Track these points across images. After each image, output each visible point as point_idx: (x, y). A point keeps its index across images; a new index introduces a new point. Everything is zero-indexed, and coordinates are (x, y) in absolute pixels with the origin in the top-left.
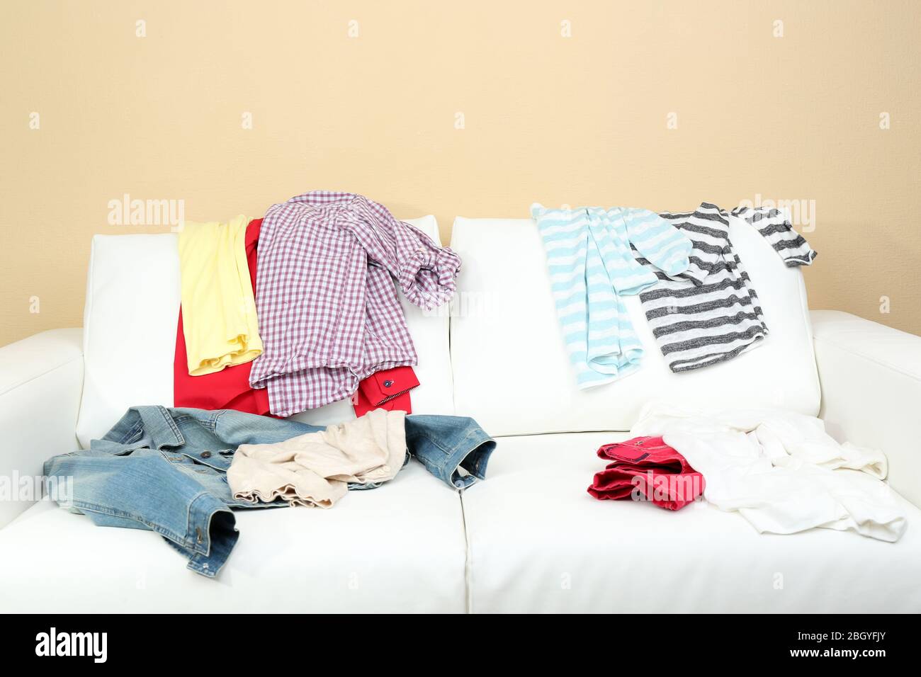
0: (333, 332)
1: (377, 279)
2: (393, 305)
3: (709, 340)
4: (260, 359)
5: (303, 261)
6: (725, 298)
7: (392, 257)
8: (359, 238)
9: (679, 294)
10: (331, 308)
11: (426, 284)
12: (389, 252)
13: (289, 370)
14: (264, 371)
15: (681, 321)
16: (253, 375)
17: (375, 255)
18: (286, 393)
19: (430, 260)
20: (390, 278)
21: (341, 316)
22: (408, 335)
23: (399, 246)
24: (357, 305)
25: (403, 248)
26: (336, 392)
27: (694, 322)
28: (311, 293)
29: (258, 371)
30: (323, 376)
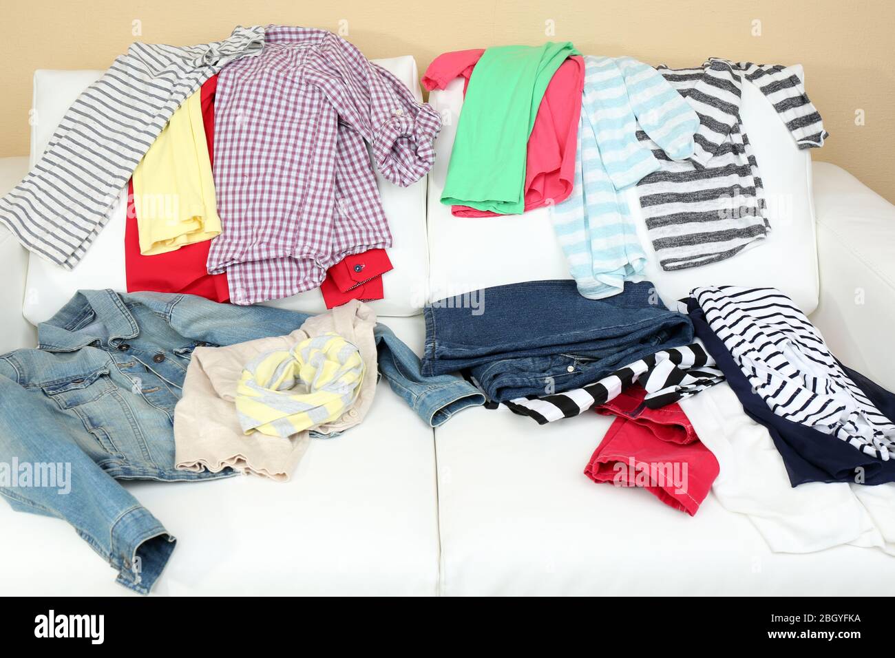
0: (298, 214)
1: (349, 143)
2: (366, 175)
3: (705, 238)
4: (219, 239)
5: (266, 126)
6: (727, 186)
7: (366, 121)
8: (329, 97)
9: (677, 178)
10: (296, 186)
11: (402, 156)
12: (362, 114)
13: (250, 258)
14: (223, 256)
15: (678, 212)
16: (211, 260)
17: (347, 118)
18: (247, 281)
19: (407, 129)
20: (364, 143)
21: (307, 194)
22: (382, 212)
23: (374, 107)
24: (325, 181)
25: (378, 109)
26: (301, 282)
27: (692, 213)
28: (274, 166)
29: (216, 256)
30: (287, 264)
